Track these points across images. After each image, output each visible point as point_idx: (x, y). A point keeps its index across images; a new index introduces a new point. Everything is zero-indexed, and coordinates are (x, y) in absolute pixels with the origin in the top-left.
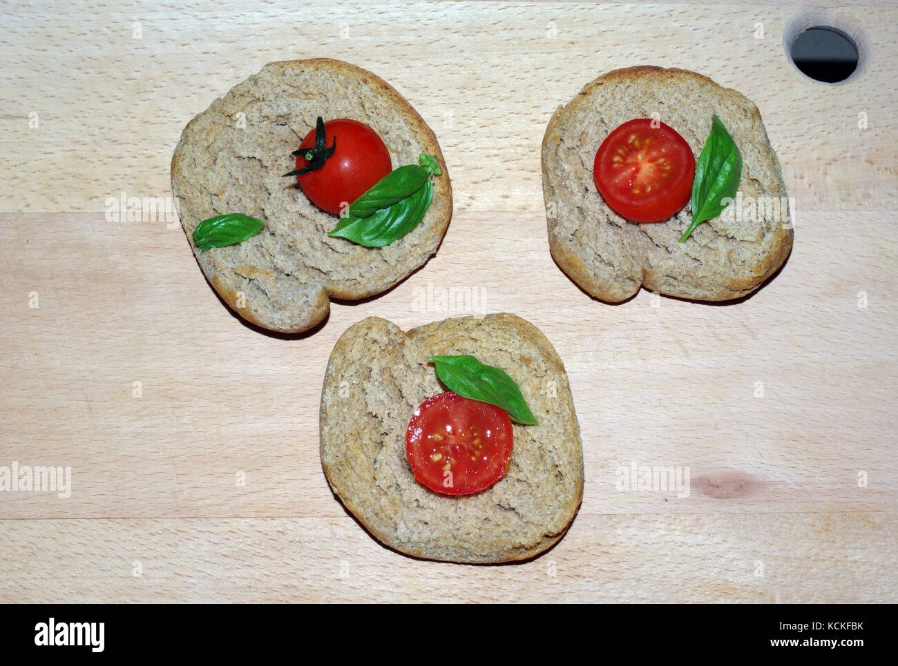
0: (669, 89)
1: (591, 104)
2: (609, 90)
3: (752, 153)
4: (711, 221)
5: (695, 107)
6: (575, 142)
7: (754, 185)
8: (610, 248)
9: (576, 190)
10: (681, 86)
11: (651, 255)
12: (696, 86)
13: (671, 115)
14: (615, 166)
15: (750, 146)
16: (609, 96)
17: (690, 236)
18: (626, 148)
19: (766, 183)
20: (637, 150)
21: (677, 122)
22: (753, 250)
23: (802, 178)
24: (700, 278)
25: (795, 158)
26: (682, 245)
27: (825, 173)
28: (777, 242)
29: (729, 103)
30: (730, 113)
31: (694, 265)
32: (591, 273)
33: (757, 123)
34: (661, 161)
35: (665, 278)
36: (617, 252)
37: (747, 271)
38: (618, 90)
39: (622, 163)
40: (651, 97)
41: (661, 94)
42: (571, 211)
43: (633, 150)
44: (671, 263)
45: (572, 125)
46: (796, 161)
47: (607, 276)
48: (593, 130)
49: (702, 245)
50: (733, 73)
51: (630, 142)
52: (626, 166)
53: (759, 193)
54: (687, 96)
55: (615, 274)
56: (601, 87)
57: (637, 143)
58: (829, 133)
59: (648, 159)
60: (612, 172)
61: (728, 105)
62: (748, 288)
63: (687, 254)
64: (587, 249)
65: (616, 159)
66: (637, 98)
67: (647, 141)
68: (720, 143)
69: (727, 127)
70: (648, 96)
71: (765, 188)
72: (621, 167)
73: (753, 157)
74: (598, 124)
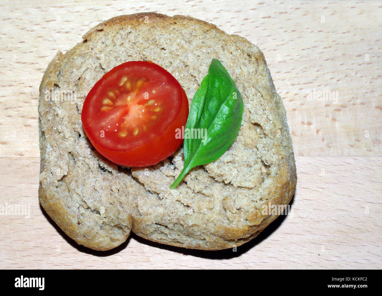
0: (172, 35)
1: (90, 50)
2: (110, 36)
3: (255, 97)
4: (207, 167)
5: (198, 53)
6: (71, 87)
7: (256, 130)
8: (97, 195)
9: (68, 135)
10: (183, 32)
11: (140, 202)
12: (199, 32)
13: (172, 61)
14: (104, 108)
15: (253, 90)
16: (108, 42)
17: (184, 182)
18: (117, 91)
19: (268, 128)
20: (127, 92)
21: (178, 67)
22: (251, 197)
23: (309, 124)
24: (191, 226)
25: (302, 104)
26: (174, 192)
27: (334, 120)
28: (277, 188)
29: (233, 49)
30: (234, 58)
31: (184, 213)
32: (75, 221)
33: (261, 68)
34: (151, 102)
35: (156, 226)
36: (104, 199)
37: (242, 219)
38: (119, 36)
39: (111, 106)
40: (153, 44)
41: (162, 40)
42: (61, 156)
43: (124, 92)
44: (161, 210)
45: (68, 71)
46: (304, 107)
47: (92, 224)
48: (91, 76)
49: (196, 192)
50: (243, 25)
51: (121, 84)
52: (114, 108)
53: (261, 138)
54: (190, 42)
55: (101, 222)
56: (101, 34)
57: (128, 85)
58: (338, 81)
59: (137, 101)
60: (100, 115)
61: (232, 50)
62: (244, 237)
63: (179, 201)
64: (74, 195)
65: (106, 101)
66: (138, 44)
67: (140, 83)
68: (217, 84)
69: (229, 72)
70: (149, 42)
71: (266, 132)
72: (109, 110)
73: (255, 101)
74: (97, 70)
